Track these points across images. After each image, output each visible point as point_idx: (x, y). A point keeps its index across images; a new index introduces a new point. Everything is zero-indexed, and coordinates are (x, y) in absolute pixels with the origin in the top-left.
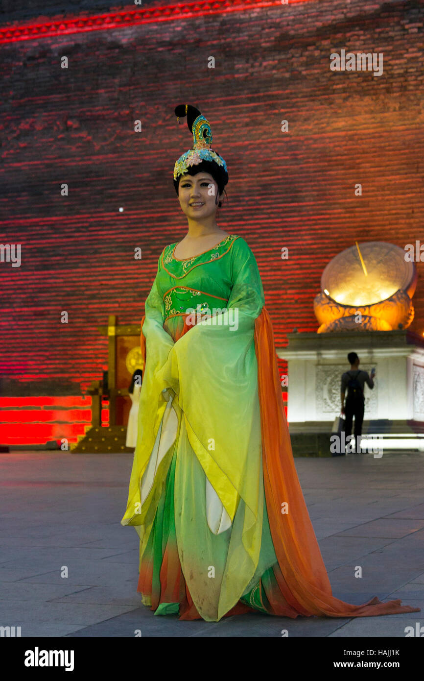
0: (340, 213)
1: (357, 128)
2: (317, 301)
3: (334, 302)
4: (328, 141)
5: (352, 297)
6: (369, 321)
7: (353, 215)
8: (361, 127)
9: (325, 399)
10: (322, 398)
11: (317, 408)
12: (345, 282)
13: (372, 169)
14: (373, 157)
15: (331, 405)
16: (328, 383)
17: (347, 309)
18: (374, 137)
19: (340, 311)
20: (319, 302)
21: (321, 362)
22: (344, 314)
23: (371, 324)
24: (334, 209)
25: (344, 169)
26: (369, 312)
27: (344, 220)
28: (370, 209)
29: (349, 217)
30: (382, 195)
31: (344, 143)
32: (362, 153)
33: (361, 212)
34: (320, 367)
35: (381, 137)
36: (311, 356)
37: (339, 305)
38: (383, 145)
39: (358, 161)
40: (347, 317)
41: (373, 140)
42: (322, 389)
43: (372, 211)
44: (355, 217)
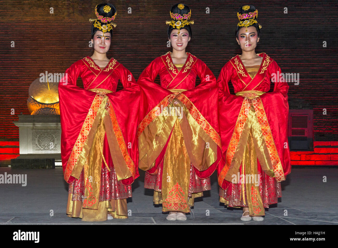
0: (29, 61)
1: (36, 22)
2: (29, 101)
3: (36, 101)
4: (22, 27)
5: (44, 99)
6: (54, 111)
7: (35, 62)
8: (38, 22)
9: (37, 144)
10: (35, 143)
11: (33, 148)
12: (40, 93)
13: (44, 42)
14: (44, 36)
15: (39, 147)
16: (38, 137)
17: (43, 105)
18: (44, 27)
19: (40, 105)
20: (30, 101)
21: (35, 128)
22: (42, 107)
23: (55, 112)
24: (27, 59)
25: (30, 41)
26: (53, 107)
27: (31, 64)
28: (43, 60)
29: (34, 63)
30: (49, 54)
31: (30, 28)
32: (38, 34)
33: (39, 61)
34: (34, 130)
35: (47, 27)
36: (30, 125)
37: (39, 103)
38: (48, 31)
39: (36, 38)
40: (43, 108)
41: (43, 28)
42: (35, 140)
43: (44, 61)
44: (36, 63)
